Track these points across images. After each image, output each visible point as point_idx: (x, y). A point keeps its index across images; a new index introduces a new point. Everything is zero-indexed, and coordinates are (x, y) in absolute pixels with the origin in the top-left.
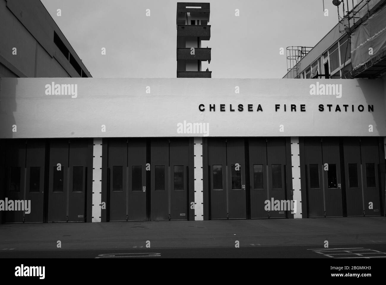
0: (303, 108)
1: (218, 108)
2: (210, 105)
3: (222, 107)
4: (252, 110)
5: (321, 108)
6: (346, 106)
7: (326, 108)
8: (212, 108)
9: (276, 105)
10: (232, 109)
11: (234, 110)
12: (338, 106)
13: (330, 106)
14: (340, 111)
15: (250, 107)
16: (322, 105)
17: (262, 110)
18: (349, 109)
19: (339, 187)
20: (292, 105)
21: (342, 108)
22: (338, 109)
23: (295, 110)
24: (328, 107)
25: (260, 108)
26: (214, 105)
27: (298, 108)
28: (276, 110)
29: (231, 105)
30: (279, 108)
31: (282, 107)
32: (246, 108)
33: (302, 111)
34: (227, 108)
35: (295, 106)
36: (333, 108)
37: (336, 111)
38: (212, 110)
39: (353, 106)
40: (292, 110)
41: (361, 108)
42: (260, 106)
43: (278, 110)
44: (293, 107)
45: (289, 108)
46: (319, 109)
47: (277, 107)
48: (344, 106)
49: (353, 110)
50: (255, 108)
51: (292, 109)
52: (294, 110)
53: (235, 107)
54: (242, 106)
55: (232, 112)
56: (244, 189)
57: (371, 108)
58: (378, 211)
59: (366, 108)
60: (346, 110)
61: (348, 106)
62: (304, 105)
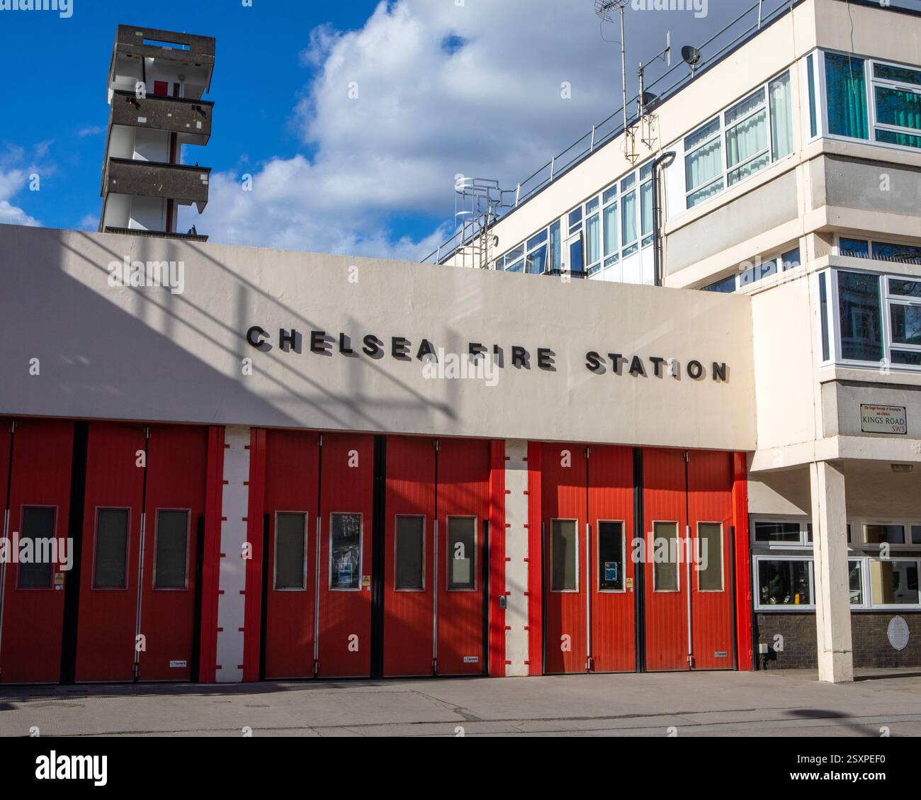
0: (545, 359)
1: (304, 341)
2: (282, 331)
3: (317, 341)
4: (403, 356)
5: (593, 362)
6: (657, 361)
7: (605, 364)
8: (287, 339)
9: (472, 345)
10: (345, 348)
11: (350, 351)
12: (636, 359)
13: (615, 357)
14: (641, 372)
15: (398, 346)
16: (596, 355)
18: (666, 369)
19: (628, 586)
20: (515, 349)
21: (648, 367)
22: (637, 367)
23: (525, 364)
24: (611, 361)
26: (293, 331)
27: (532, 358)
29: (343, 336)
32: (385, 346)
33: (541, 365)
35: (523, 350)
36: (625, 366)
37: (632, 372)
38: (288, 344)
39: (674, 363)
41: (695, 371)
42: (425, 342)
44: (519, 353)
45: (506, 355)
46: (588, 366)
47: (474, 350)
48: (652, 359)
50: (412, 349)
51: (515, 358)
52: (519, 361)
53: (355, 343)
54: (375, 339)
55: (347, 357)
56: (366, 587)
57: (720, 372)
58: (725, 656)
59: (709, 371)
60: (657, 373)
61: (661, 360)
62: (548, 351)
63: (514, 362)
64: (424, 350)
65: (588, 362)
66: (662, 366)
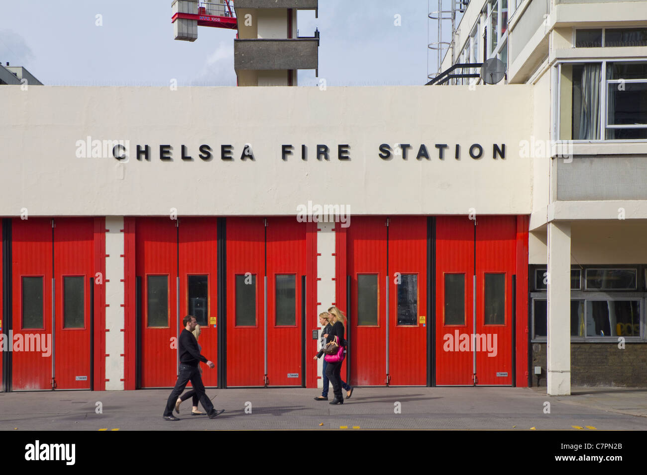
0: (343, 152)
1: (155, 153)
2: (138, 147)
3: (165, 152)
4: (230, 158)
5: (385, 152)
6: (441, 147)
7: (397, 152)
8: (143, 152)
9: (284, 147)
10: (186, 156)
11: (189, 158)
12: (423, 148)
13: (405, 147)
14: (427, 157)
15: (226, 152)
16: (387, 146)
17: (252, 159)
18: (450, 153)
19: (421, 322)
20: (319, 147)
21: (433, 152)
22: (423, 153)
23: (326, 158)
24: (401, 151)
25: (247, 155)
26: (147, 147)
28: (284, 158)
29: (183, 147)
30: (289, 152)
31: (297, 152)
32: (216, 153)
33: (341, 158)
34: (176, 153)
35: (326, 147)
36: (413, 153)
37: (418, 158)
38: (143, 156)
39: (458, 147)
41: (476, 152)
42: (247, 148)
43: (289, 157)
44: (322, 150)
45: (312, 152)
46: (381, 155)
47: (286, 150)
48: (437, 146)
49: (457, 157)
50: (237, 153)
51: (319, 154)
52: (323, 157)
53: (194, 152)
54: (208, 148)
55: (187, 163)
56: (212, 325)
57: (499, 152)
58: (506, 376)
59: (488, 151)
60: (441, 156)
61: (445, 146)
62: (347, 146)
63: (319, 158)
65: (381, 153)
66: (446, 151)
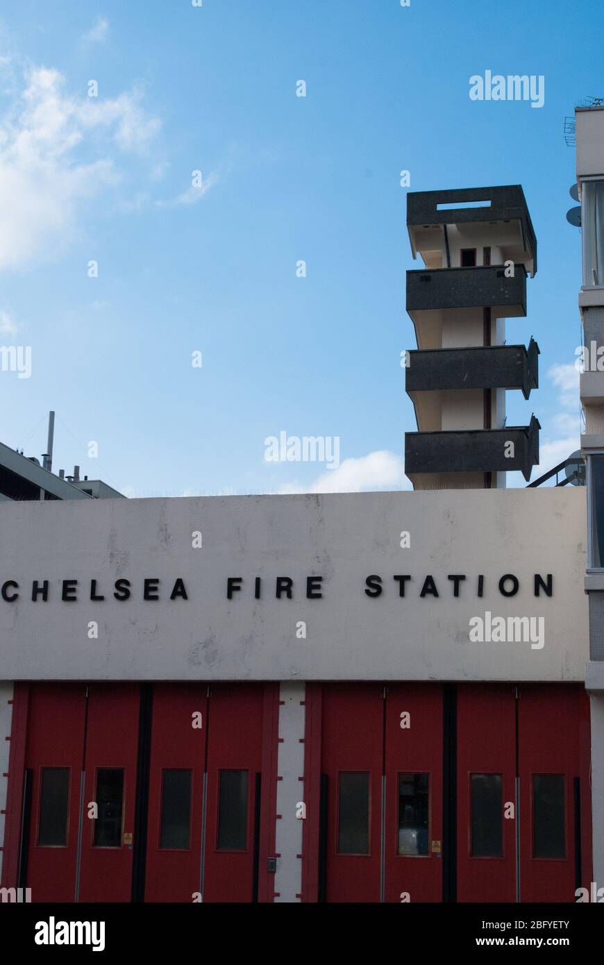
0: (314, 587)
1: (57, 591)
2: (35, 583)
3: (69, 590)
4: (156, 598)
5: (374, 587)
6: (457, 580)
7: (390, 587)
8: (41, 590)
9: (231, 581)
10: (96, 594)
11: (101, 598)
12: (429, 580)
13: (402, 580)
14: (435, 593)
15: (151, 589)
16: (378, 579)
17: (185, 597)
18: (469, 587)
19: (434, 850)
20: (280, 580)
21: (444, 586)
22: (429, 588)
23: (290, 596)
24: (397, 584)
25: (180, 590)
26: (46, 583)
27: (300, 588)
28: (230, 596)
29: (94, 583)
30: (238, 588)
31: (248, 587)
32: (137, 589)
33: (310, 595)
35: (289, 581)
36: (414, 587)
37: (423, 595)
38: (41, 596)
39: (481, 578)
40: (278, 596)
41: (509, 586)
42: (179, 583)
43: (236, 594)
44: (285, 584)
45: (269, 588)
46: (367, 592)
47: (233, 586)
48: (450, 577)
49: (480, 593)
50: (166, 589)
51: (279, 590)
52: (284, 594)
53: (107, 589)
54: (127, 583)
55: (98, 604)
56: (127, 845)
57: (544, 586)
59: (528, 586)
60: (456, 593)
61: (463, 578)
62: (319, 579)
64: (179, 590)
65: (368, 588)
66: (463, 585)
